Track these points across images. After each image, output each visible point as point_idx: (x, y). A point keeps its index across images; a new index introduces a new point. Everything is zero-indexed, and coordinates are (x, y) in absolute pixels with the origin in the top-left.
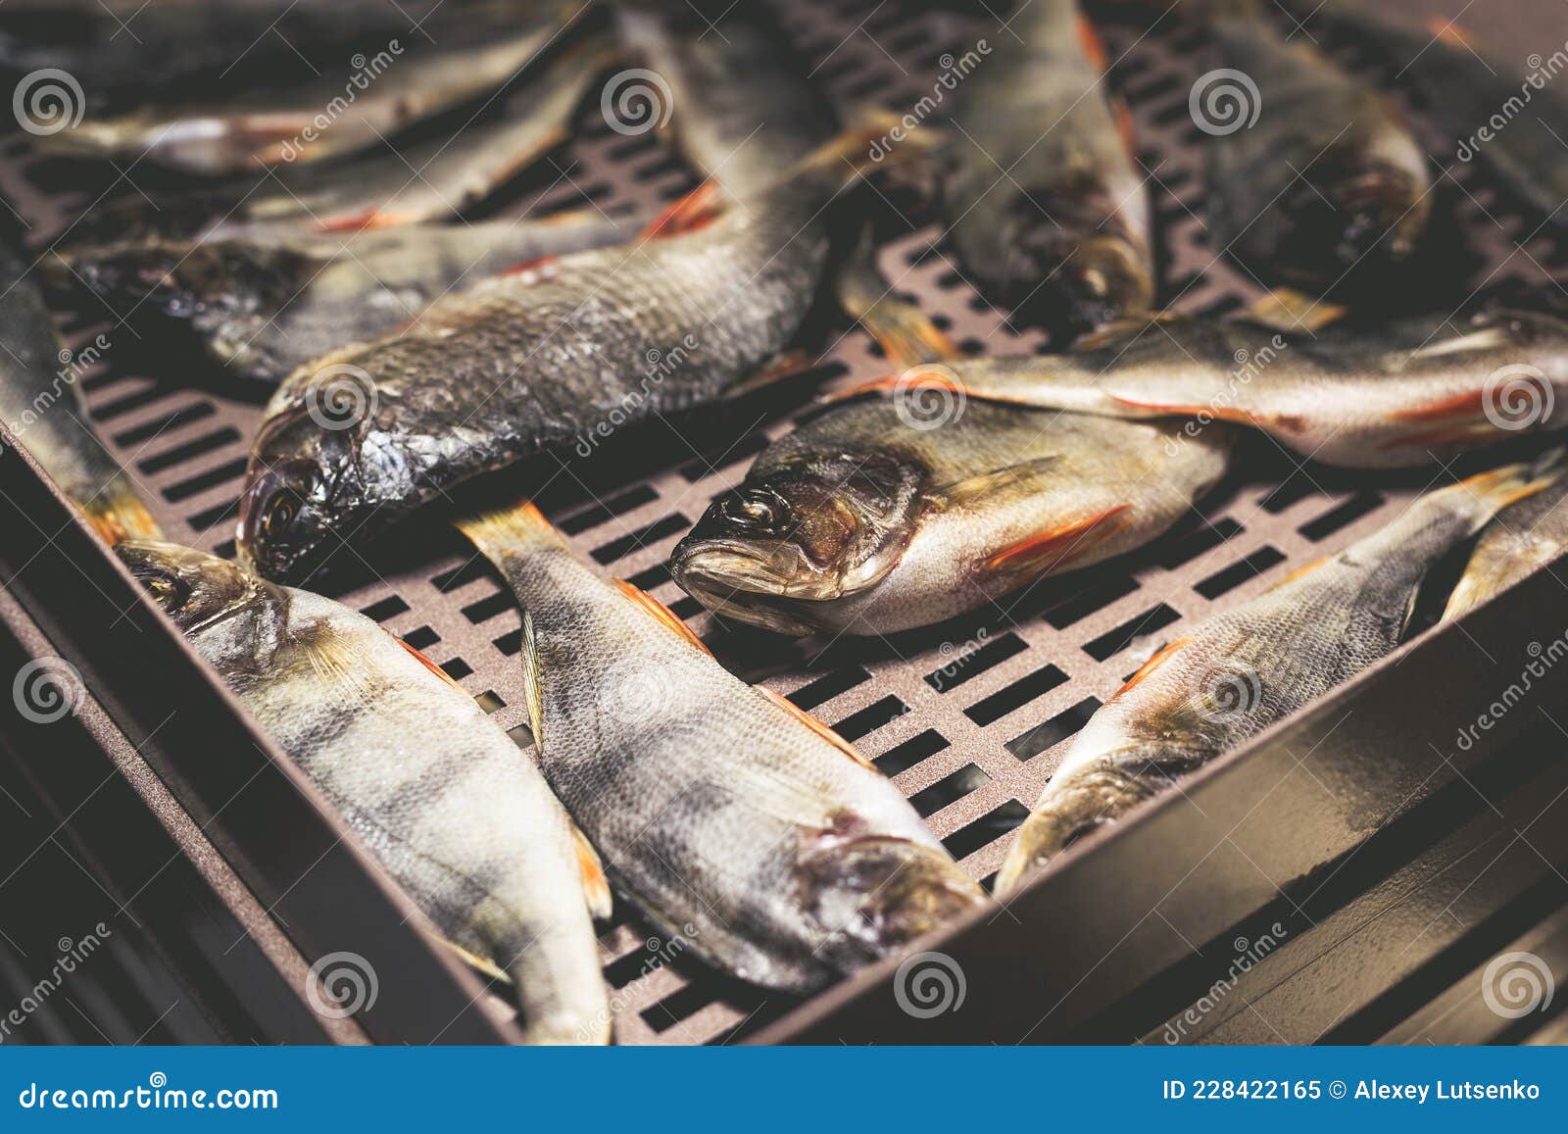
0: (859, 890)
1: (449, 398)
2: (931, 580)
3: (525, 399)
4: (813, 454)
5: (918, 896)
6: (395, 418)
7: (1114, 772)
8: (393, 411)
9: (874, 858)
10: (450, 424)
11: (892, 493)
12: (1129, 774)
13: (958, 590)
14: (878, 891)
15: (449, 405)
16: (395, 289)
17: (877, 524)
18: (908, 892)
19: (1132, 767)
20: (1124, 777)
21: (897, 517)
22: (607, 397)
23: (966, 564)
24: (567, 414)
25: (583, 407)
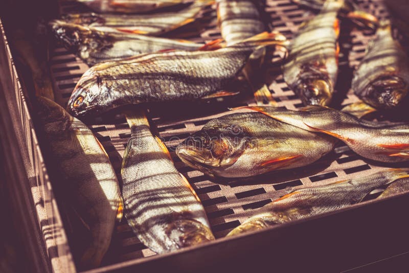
0: (182, 232)
1: (128, 82)
2: (244, 166)
3: (147, 87)
4: (221, 125)
5: (197, 237)
6: (112, 85)
7: (262, 222)
8: (112, 83)
9: (190, 225)
10: (125, 90)
11: (240, 140)
12: (266, 224)
13: (252, 170)
14: (187, 234)
15: (127, 85)
16: (133, 50)
17: (233, 148)
18: (194, 236)
19: (267, 222)
20: (264, 224)
21: (239, 148)
22: (170, 92)
23: (255, 164)
24: (157, 94)
25: (162, 93)
